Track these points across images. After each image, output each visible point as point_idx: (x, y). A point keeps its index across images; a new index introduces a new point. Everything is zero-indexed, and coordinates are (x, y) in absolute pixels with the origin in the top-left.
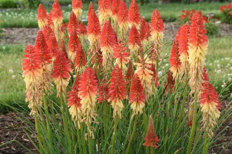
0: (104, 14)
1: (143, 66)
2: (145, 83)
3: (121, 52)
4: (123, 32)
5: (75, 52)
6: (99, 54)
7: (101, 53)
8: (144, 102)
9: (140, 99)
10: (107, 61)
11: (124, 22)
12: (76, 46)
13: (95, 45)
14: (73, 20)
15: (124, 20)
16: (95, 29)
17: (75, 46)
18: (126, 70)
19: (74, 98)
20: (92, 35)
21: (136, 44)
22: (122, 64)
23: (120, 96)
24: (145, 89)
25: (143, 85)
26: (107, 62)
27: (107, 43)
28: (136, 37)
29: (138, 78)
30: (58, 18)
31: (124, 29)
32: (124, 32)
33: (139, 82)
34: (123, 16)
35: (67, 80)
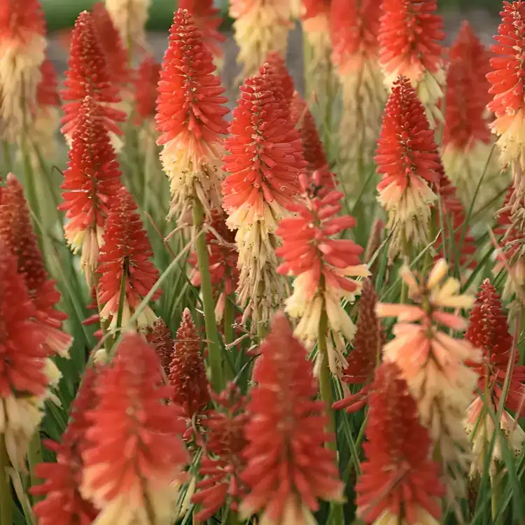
0: (259, 16)
1: (426, 320)
2: (441, 412)
3: (319, 242)
4: (359, 109)
5: (98, 229)
6: (221, 241)
7: (231, 236)
8: (436, 517)
9: (415, 499)
10: (258, 278)
11: (364, 54)
12: (104, 199)
13: (200, 195)
14: (87, 61)
15: (362, 48)
16: (197, 113)
17: (96, 199)
18: (351, 337)
19: (65, 500)
20: (180, 145)
21: (414, 181)
22: (324, 304)
23: (302, 485)
24: (439, 442)
25: (430, 422)
26: (262, 284)
27: (256, 185)
28: (414, 146)
29: (402, 384)
30: (23, 41)
31: (363, 90)
32: (365, 111)
33: (408, 404)
34: (359, 22)
35: (34, 399)
